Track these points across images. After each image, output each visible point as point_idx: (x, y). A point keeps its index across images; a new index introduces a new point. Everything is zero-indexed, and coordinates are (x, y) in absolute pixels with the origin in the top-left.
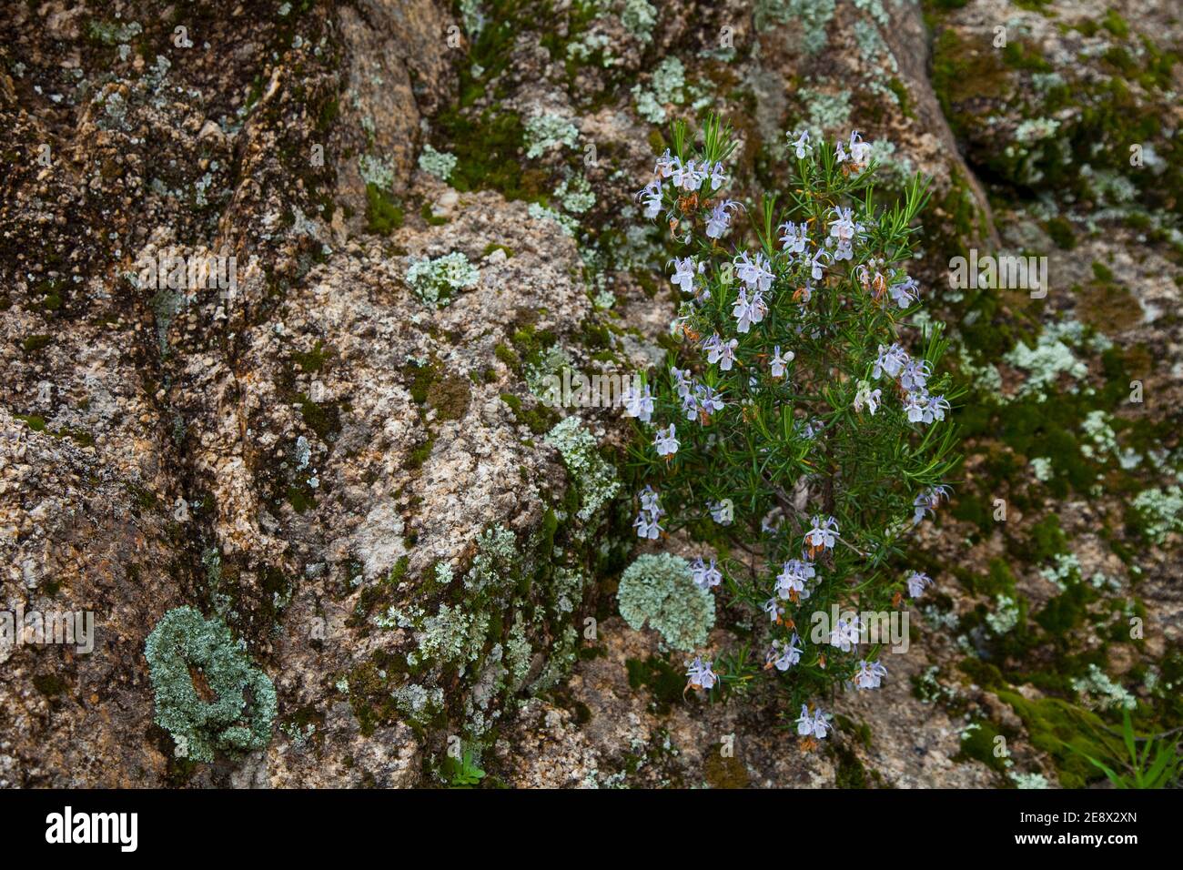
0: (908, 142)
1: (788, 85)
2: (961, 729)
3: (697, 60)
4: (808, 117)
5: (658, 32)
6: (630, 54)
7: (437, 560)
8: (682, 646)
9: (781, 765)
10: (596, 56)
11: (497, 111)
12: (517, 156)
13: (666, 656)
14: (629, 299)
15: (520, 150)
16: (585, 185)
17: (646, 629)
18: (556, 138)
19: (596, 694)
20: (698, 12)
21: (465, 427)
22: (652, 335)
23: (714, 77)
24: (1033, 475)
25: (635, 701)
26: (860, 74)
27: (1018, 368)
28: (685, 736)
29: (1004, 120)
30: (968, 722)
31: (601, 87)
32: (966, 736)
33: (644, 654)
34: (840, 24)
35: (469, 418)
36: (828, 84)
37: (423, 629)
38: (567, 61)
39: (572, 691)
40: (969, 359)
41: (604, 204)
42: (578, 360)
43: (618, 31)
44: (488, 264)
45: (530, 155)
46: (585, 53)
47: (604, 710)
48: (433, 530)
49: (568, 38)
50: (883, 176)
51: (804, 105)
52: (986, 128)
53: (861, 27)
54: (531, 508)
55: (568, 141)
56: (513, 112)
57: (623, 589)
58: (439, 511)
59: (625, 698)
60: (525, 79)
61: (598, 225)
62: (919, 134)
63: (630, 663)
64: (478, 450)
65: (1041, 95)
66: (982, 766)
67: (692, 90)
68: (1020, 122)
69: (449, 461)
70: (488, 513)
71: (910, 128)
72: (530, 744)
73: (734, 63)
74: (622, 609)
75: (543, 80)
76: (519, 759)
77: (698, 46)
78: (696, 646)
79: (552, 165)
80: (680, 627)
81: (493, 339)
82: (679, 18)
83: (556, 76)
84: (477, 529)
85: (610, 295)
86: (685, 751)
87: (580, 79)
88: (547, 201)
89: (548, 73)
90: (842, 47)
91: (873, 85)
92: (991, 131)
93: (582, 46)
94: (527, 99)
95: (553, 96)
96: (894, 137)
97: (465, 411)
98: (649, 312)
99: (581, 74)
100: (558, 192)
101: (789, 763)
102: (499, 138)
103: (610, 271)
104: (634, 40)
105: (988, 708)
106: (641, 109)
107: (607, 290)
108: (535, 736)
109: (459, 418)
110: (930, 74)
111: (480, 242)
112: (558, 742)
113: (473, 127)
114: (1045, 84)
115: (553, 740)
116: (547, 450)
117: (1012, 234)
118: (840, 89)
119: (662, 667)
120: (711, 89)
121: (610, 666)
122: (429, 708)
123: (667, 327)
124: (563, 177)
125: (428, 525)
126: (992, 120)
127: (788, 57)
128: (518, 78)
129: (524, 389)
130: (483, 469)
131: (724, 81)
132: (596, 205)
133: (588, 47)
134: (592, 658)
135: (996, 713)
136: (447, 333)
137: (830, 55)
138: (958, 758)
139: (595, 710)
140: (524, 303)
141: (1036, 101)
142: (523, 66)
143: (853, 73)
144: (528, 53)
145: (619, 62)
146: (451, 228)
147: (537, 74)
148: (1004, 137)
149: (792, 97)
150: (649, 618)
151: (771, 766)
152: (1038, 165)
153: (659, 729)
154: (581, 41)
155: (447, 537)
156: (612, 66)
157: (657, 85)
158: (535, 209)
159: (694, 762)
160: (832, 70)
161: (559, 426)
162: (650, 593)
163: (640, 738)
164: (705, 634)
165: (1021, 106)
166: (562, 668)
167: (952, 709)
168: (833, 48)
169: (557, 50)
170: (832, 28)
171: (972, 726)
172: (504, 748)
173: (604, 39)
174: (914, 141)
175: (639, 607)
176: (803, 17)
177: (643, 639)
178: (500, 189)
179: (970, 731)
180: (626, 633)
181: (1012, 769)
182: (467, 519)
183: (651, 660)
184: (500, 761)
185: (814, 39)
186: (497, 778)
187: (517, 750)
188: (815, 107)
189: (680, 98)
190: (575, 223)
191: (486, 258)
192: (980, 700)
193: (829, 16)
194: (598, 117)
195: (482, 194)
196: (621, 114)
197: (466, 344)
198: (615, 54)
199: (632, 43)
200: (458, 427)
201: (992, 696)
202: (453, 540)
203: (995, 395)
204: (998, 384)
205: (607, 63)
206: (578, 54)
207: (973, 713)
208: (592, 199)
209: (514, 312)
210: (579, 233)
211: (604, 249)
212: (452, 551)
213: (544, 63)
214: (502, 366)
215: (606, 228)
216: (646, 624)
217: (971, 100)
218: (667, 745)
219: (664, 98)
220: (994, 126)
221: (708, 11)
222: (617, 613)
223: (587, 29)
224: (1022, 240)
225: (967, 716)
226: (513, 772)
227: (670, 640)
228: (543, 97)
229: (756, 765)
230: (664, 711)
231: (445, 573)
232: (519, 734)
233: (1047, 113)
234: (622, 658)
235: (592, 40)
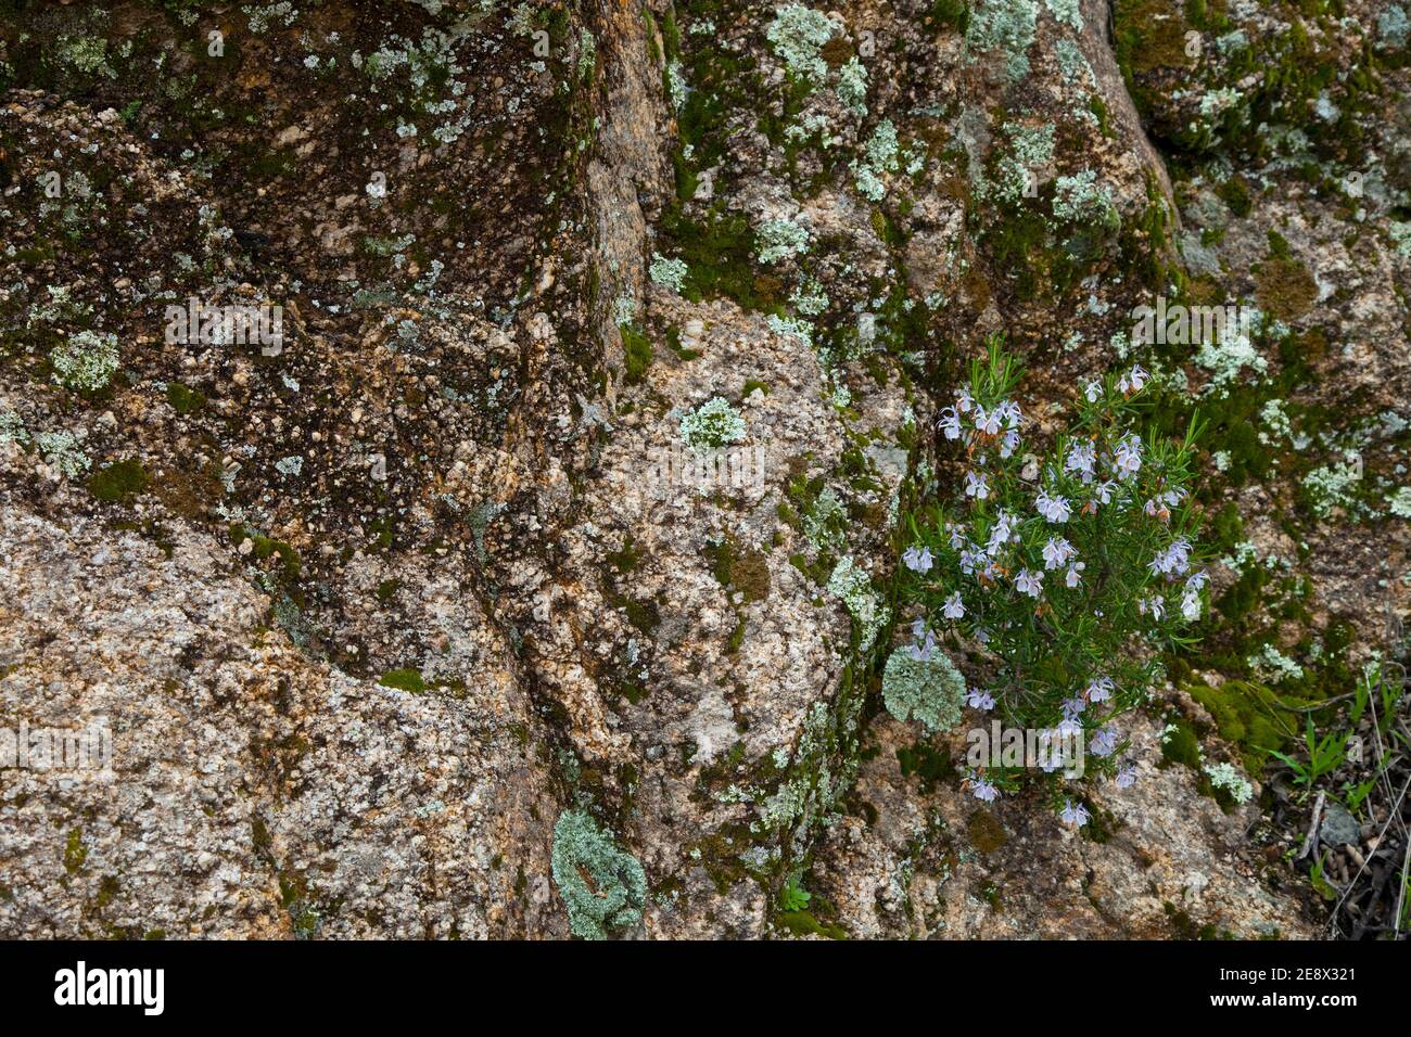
0: (1108, 165)
1: (990, 118)
2: (1161, 733)
3: (908, 117)
4: (1012, 153)
5: (871, 98)
6: (847, 131)
7: (772, 749)
8: (941, 727)
9: (1033, 823)
10: (816, 137)
11: (723, 210)
12: (749, 260)
13: (929, 740)
14: (864, 394)
15: (751, 255)
16: (817, 287)
17: (910, 720)
18: (789, 245)
19: (878, 791)
20: (910, 71)
21: (770, 608)
22: (892, 433)
23: (926, 136)
24: (1215, 468)
25: (909, 788)
26: (1063, 103)
27: (1203, 367)
28: (950, 807)
29: (1187, 94)
30: (1166, 722)
31: (820, 169)
32: (1167, 739)
33: (911, 742)
34: (1043, 48)
35: (772, 596)
36: (1032, 115)
37: (765, 805)
38: (785, 145)
39: (859, 794)
40: (1159, 366)
41: (838, 304)
42: (843, 496)
43: (836, 109)
44: (749, 406)
45: (762, 260)
46: (804, 136)
47: (887, 806)
48: (764, 718)
49: (786, 119)
50: (1087, 210)
51: (1007, 139)
52: (1171, 103)
53: (1064, 47)
54: (837, 675)
55: (801, 248)
56: (739, 213)
57: (886, 685)
58: (766, 699)
59: (899, 788)
60: (745, 173)
61: (831, 324)
62: (1118, 155)
63: (901, 754)
64: (787, 630)
65: (1224, 60)
66: (1183, 768)
67: (906, 153)
68: (1203, 93)
69: (763, 642)
70: (807, 696)
71: (1110, 150)
72: (843, 863)
73: (946, 119)
74: (887, 704)
75: (766, 173)
76: (834, 875)
77: (909, 104)
78: (952, 726)
79: (787, 274)
80: (938, 712)
81: (775, 501)
82: (893, 82)
83: (778, 166)
84: (802, 713)
85: (845, 391)
86: (951, 821)
87: (801, 164)
88: (783, 308)
89: (770, 165)
90: (1045, 73)
91: (1076, 112)
92: (1176, 108)
93: (799, 130)
94: (752, 197)
95: (777, 191)
96: (1096, 163)
97: (767, 590)
98: (884, 406)
99: (801, 158)
100: (793, 298)
101: (1040, 821)
102: (727, 242)
103: (841, 364)
104: (851, 115)
105: (1183, 708)
106: (860, 186)
107: (841, 385)
108: (844, 854)
109: (763, 598)
110: (1112, 40)
111: (736, 383)
112: (864, 856)
113: (701, 232)
114: (1229, 45)
115: (859, 854)
116: (834, 602)
117: (1194, 212)
118: (1043, 121)
119: (926, 752)
120: (924, 149)
121: (884, 761)
122: (769, 863)
123: (902, 419)
124: (796, 283)
125: (758, 714)
126: (1177, 95)
127: (991, 87)
128: (738, 170)
129: (805, 543)
130: (795, 647)
131: (936, 139)
132: (830, 307)
133: (806, 131)
134: (871, 759)
135: (1190, 711)
136: (731, 500)
137: (1033, 84)
138: (1163, 765)
139: (880, 807)
140: (792, 453)
141: (1219, 67)
142: (743, 157)
143: (1057, 103)
144: (746, 141)
145: (837, 141)
146: (705, 363)
147: (759, 167)
148: (1189, 111)
149: (996, 131)
150: (912, 709)
151: (1025, 824)
152: (1218, 131)
153: (930, 809)
154: (799, 123)
155: (778, 725)
156: (832, 147)
157: (872, 154)
158: (775, 322)
159: (960, 831)
160: (1036, 100)
161: (838, 570)
162: (910, 685)
163: (918, 826)
164: (959, 714)
165: (1204, 75)
166: (849, 777)
167: (1151, 711)
168: (1036, 75)
169: (776, 136)
170: (1035, 53)
171: (1170, 728)
172: (821, 869)
173: (822, 119)
174: (1115, 163)
175: (901, 699)
176: (1005, 42)
177: (909, 730)
178: (735, 297)
179: (1170, 734)
180: (892, 725)
181: (1206, 763)
182: (792, 706)
183: (916, 747)
184: (819, 880)
185: (1017, 66)
186: (819, 897)
187: (831, 868)
188: (1019, 142)
189: (895, 165)
190: (811, 326)
191: (746, 401)
192: (1176, 700)
193: (1031, 39)
194: (820, 202)
195: (717, 305)
196: (842, 197)
197: (751, 510)
198: (834, 133)
199: (851, 119)
200: (765, 607)
201: (1185, 696)
202: (784, 728)
203: (1181, 396)
204: (1185, 386)
205: (826, 144)
206: (796, 137)
207: (1169, 712)
208: (825, 301)
209: (786, 467)
210: (814, 335)
211: (837, 346)
212: (785, 739)
213: (764, 153)
214: (786, 528)
215: (839, 326)
216: (910, 715)
217: (1155, 70)
218: (938, 822)
219: (879, 168)
220: (1179, 101)
221: (921, 70)
222: (883, 709)
223: (802, 108)
224: (1202, 218)
225: (1164, 716)
226: (832, 888)
227: (931, 725)
228: (767, 194)
229: (1012, 824)
230: (931, 789)
231: (781, 759)
232: (831, 853)
233: (1229, 81)
234: (893, 750)
235: (811, 123)
